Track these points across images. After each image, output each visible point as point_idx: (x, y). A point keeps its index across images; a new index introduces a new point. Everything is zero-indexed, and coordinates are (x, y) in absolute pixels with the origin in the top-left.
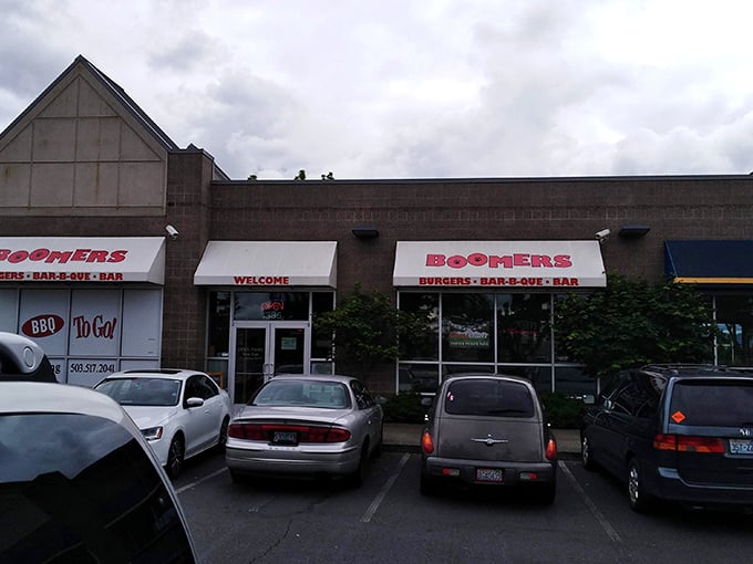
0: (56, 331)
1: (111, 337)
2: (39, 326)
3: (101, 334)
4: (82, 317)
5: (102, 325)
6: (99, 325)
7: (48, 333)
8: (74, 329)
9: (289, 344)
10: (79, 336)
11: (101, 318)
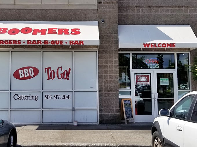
0: (34, 76)
1: (68, 79)
2: (24, 73)
3: (62, 77)
4: (50, 68)
5: (62, 72)
6: (60, 72)
7: (30, 77)
8: (46, 74)
9: (165, 82)
10: (49, 79)
11: (61, 68)
